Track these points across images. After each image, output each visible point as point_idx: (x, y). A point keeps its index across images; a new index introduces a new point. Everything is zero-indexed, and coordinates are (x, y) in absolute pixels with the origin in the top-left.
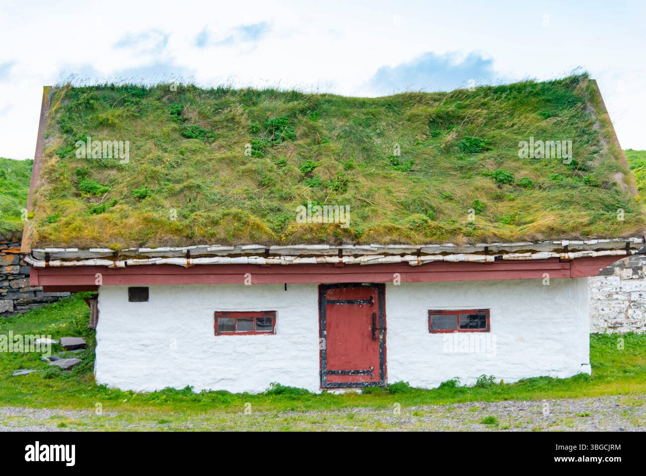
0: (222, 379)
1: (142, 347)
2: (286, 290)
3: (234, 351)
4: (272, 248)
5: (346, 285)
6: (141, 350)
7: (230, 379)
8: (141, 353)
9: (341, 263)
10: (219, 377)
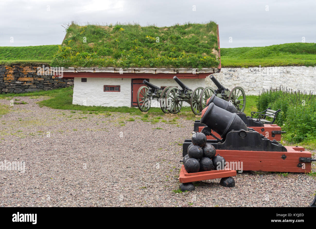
0: (105, 103)
1: (85, 94)
2: (122, 80)
3: (109, 96)
4: (116, 68)
5: (139, 79)
6: (84, 95)
7: (107, 103)
8: (85, 96)
9: (135, 73)
10: (104, 103)
